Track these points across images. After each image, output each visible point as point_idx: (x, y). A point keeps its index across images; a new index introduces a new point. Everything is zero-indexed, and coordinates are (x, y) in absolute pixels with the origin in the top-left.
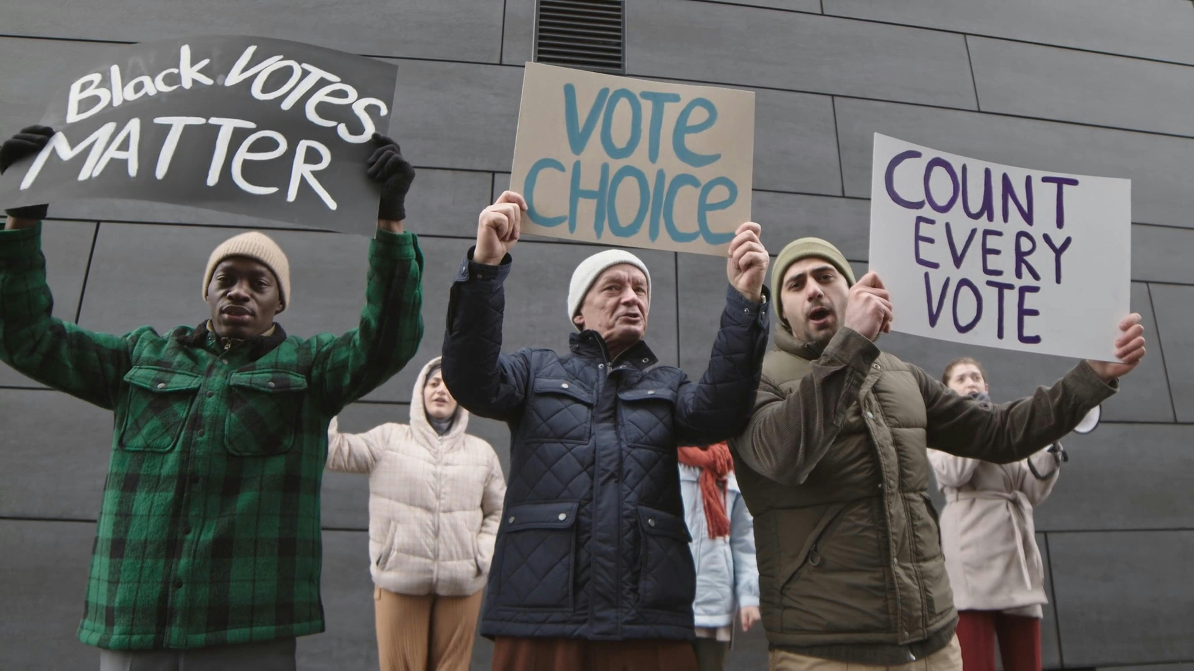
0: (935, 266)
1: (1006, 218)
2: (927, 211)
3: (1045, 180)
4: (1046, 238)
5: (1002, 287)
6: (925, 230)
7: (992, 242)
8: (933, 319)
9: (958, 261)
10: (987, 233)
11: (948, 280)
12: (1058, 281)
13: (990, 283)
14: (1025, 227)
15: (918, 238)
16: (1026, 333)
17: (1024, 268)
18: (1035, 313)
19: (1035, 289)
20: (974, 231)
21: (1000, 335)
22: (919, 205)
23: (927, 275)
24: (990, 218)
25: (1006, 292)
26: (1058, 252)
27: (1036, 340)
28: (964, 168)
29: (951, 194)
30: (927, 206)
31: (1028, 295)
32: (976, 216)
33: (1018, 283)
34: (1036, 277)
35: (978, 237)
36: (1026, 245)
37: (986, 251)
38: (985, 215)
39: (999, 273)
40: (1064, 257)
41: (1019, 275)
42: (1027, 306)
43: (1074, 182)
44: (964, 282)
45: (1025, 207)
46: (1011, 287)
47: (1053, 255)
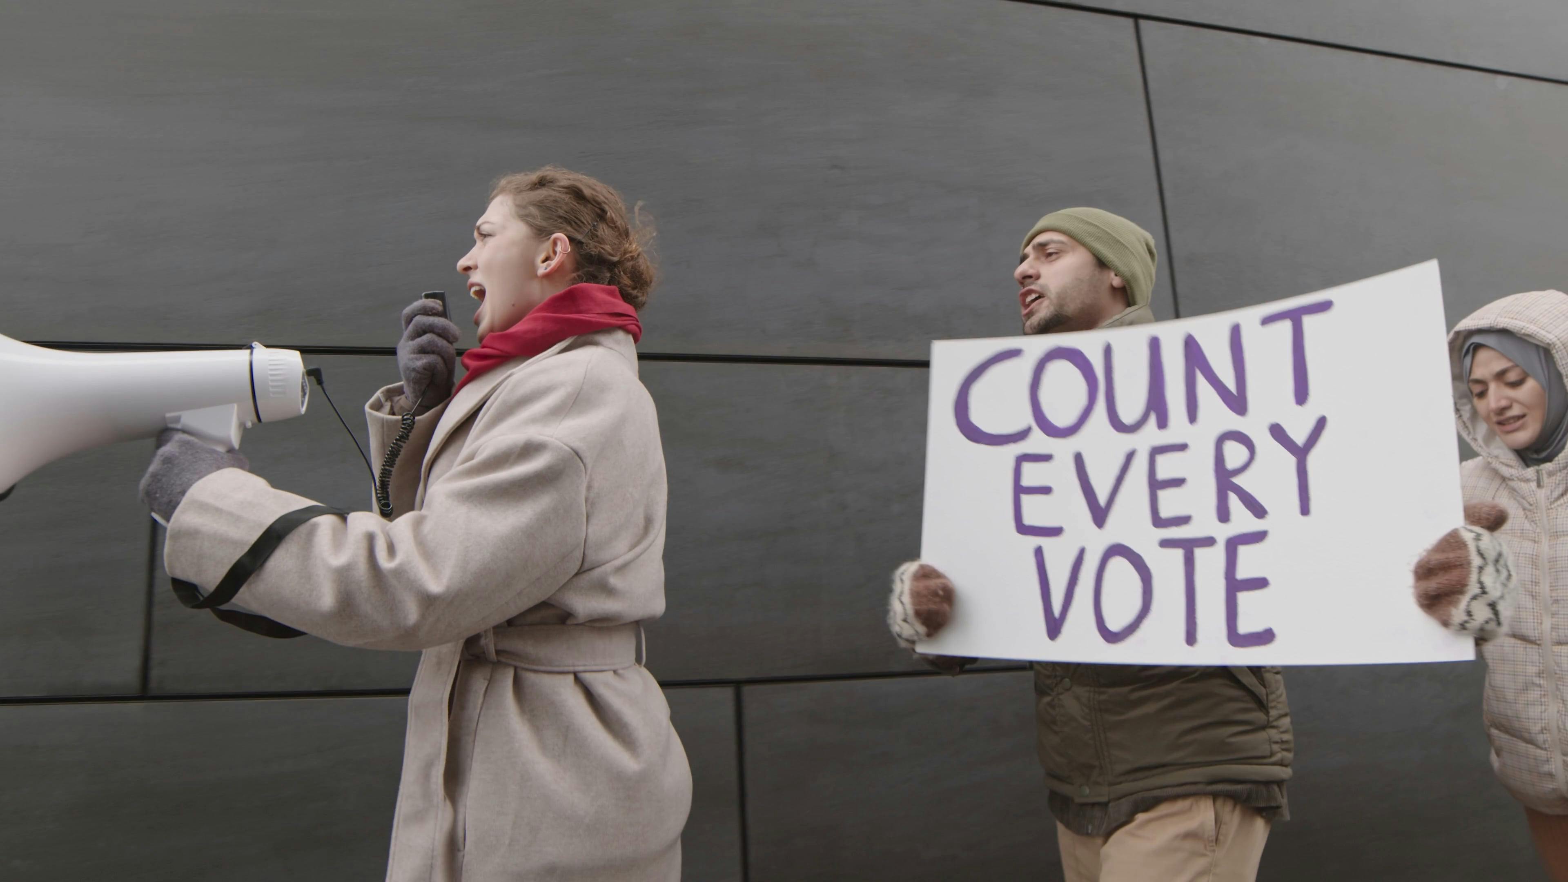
0: (1056, 532)
1: (1192, 414)
2: (1038, 442)
3: (1267, 320)
4: (1278, 432)
5: (1189, 546)
6: (1032, 475)
7: (1167, 467)
8: (1054, 627)
9: (1100, 515)
10: (1157, 451)
11: (1082, 552)
12: (1305, 510)
13: (1166, 543)
14: (1233, 421)
15: (1019, 490)
16: (1244, 627)
17: (1234, 500)
18: (1260, 583)
19: (1258, 537)
20: (1130, 457)
21: (1191, 638)
22: (1022, 435)
23: (1039, 552)
24: (1163, 423)
25: (1200, 553)
26: (1301, 453)
27: (1265, 637)
28: (1108, 351)
30: (1037, 434)
31: (1243, 551)
32: (1132, 429)
33: (1222, 532)
34: (1259, 511)
35: (1140, 466)
36: (1235, 454)
37: (1155, 485)
38: (1153, 419)
39: (1184, 520)
40: (1313, 459)
41: (1224, 515)
42: (1243, 573)
43: (1325, 306)
44: (1117, 550)
45: (1231, 384)
46: (1209, 542)
47: (1291, 461)
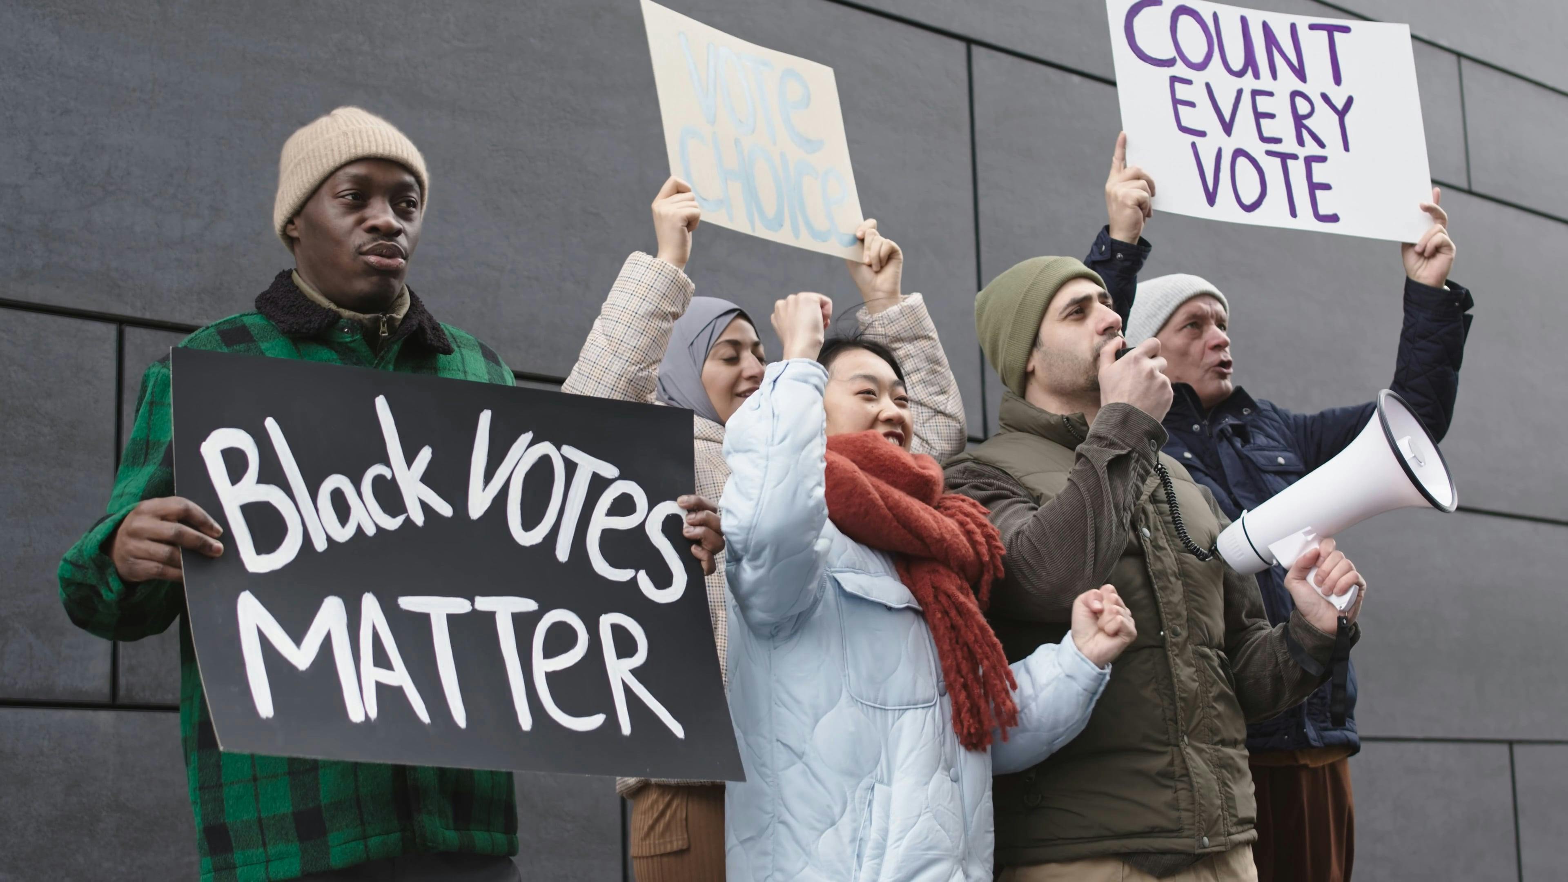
0: (1202, 134)
1: (1274, 75)
2: (1180, 70)
3: (1313, 27)
4: (1325, 97)
5: (1284, 157)
6: (1183, 92)
7: (1263, 104)
8: (1211, 198)
9: (1228, 128)
10: (1255, 93)
11: (1220, 151)
12: (1347, 149)
13: (1269, 153)
14: (1299, 86)
15: (1176, 102)
16: (1322, 211)
17: (1305, 133)
18: (1327, 187)
19: (1323, 159)
20: (1240, 92)
21: (1294, 214)
22: (1170, 63)
23: (1194, 145)
24: (1257, 76)
25: (1290, 162)
26: (1342, 114)
27: (1334, 218)
28: (1215, 17)
29: (1205, 49)
30: (1179, 62)
31: (1315, 166)
32: (1240, 74)
33: (1302, 153)
34: (1322, 145)
35: (1246, 99)
36: (1303, 107)
37: (1259, 116)
38: (1250, 71)
39: (1278, 141)
40: (1348, 118)
41: (1301, 142)
42: (1316, 179)
43: (1346, 30)
44: (1239, 153)
45: (1295, 62)
46: (1295, 157)
47: (1336, 118)
